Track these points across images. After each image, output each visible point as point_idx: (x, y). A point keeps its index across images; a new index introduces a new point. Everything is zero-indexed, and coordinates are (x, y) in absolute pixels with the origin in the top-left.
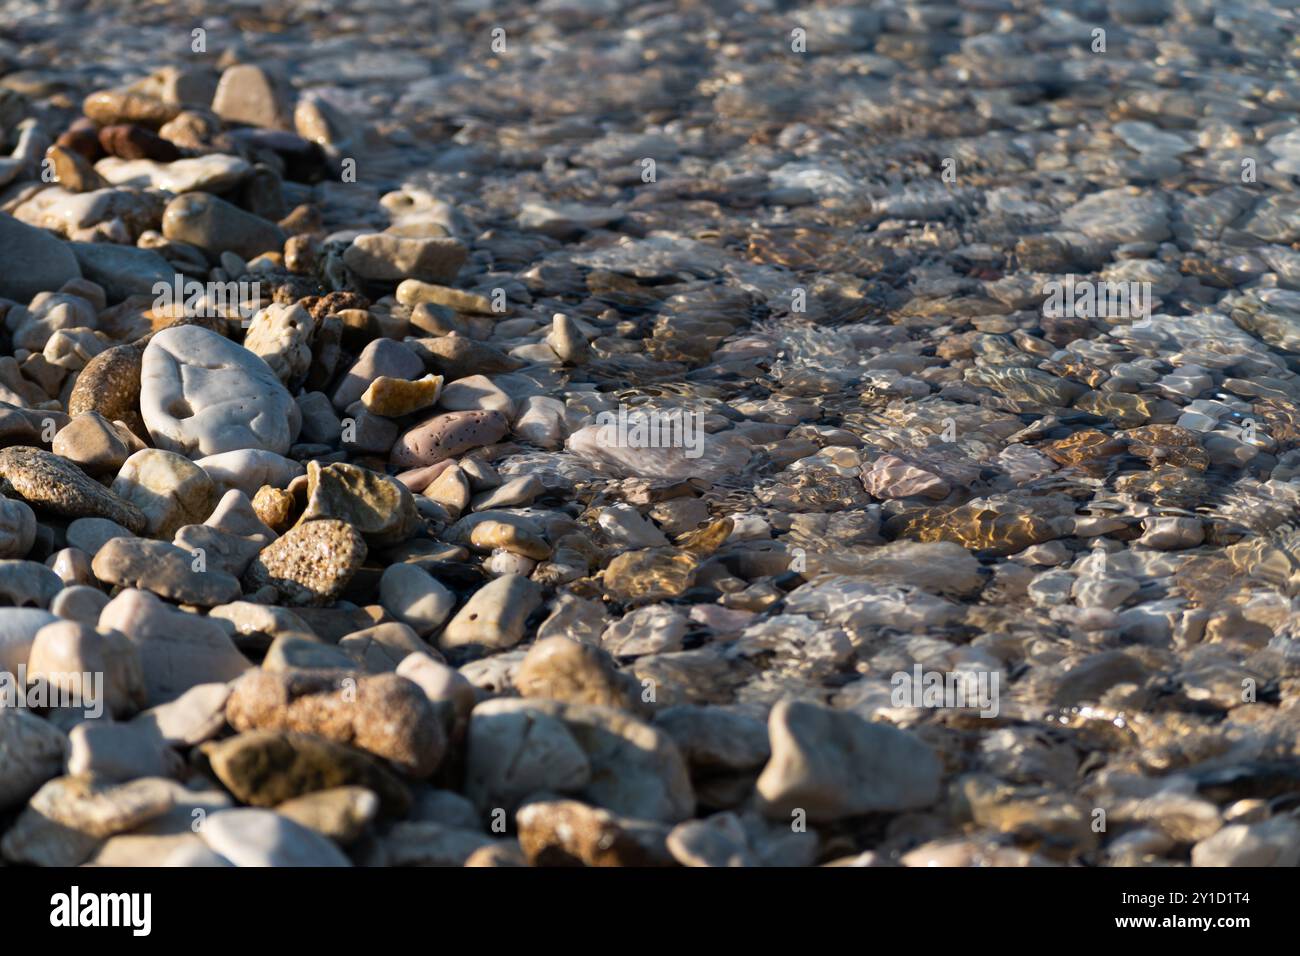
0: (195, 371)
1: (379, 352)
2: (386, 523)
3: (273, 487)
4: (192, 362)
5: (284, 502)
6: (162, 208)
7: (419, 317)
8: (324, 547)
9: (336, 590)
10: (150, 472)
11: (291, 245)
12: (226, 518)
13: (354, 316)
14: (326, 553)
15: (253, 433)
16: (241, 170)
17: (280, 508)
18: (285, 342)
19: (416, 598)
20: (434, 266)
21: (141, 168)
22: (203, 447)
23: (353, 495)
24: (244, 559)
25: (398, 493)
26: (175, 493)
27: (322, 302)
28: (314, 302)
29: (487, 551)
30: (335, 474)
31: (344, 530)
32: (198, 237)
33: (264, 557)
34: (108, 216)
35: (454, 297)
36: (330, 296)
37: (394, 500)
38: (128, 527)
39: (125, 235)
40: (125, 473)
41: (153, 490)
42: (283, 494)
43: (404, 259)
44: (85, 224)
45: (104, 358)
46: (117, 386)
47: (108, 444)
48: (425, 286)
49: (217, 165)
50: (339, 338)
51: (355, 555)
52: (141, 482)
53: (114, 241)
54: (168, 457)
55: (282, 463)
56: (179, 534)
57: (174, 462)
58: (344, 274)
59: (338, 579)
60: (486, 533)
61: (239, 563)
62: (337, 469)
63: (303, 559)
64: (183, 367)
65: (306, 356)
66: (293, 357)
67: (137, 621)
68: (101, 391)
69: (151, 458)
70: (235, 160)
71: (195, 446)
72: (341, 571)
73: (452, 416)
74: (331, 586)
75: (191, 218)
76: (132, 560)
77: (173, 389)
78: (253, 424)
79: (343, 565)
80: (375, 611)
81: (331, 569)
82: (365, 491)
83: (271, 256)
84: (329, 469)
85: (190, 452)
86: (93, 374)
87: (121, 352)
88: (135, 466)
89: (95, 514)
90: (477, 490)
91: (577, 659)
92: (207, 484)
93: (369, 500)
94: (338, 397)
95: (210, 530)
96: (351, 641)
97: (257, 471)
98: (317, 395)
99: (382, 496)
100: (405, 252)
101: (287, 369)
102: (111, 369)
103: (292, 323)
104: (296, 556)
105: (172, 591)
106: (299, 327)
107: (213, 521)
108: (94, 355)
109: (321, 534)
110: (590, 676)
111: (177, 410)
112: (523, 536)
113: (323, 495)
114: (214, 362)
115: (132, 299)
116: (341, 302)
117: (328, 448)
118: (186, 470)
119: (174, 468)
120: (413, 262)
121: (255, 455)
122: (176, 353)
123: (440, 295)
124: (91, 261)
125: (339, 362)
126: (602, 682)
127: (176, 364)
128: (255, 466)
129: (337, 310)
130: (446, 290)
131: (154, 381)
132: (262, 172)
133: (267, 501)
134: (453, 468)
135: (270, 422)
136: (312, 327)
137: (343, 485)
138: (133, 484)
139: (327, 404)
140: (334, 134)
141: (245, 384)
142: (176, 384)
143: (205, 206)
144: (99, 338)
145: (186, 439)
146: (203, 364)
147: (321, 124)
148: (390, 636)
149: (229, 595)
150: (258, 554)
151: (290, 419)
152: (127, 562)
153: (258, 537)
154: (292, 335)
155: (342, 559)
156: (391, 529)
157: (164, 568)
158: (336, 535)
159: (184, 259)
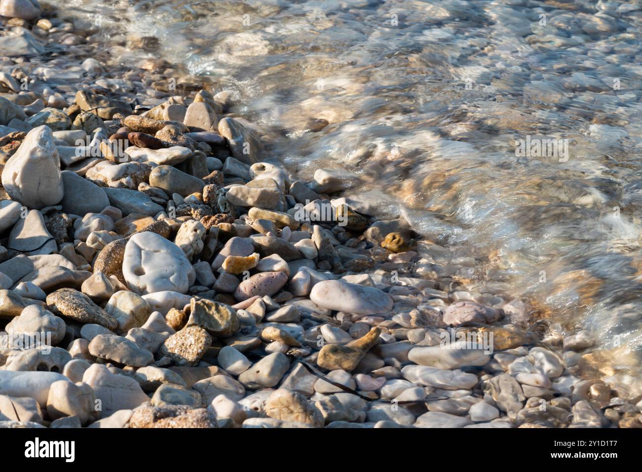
0: (147, 253)
1: (233, 243)
2: (222, 327)
3: (176, 309)
4: (147, 249)
5: (180, 316)
6: (150, 171)
7: (256, 226)
8: (192, 339)
9: (197, 359)
10: (122, 301)
11: (206, 189)
12: (152, 325)
13: (225, 226)
14: (193, 343)
15: (171, 283)
16: (187, 153)
17: (178, 319)
18: (191, 239)
19: (234, 362)
20: (266, 201)
21: (145, 152)
22: (149, 289)
23: (209, 314)
24: (158, 343)
25: (230, 313)
26: (132, 312)
27: (213, 218)
28: (209, 218)
29: (268, 341)
30: (202, 304)
31: (202, 332)
32: (164, 185)
33: (166, 344)
34: (125, 175)
35: (273, 216)
36: (216, 216)
37: (227, 317)
38: (109, 328)
39: (132, 184)
40: (111, 302)
41: (123, 310)
42: (179, 312)
43: (252, 197)
44: (115, 179)
45: (112, 244)
46: (116, 259)
47: (105, 288)
48: (261, 210)
49: (177, 151)
50: (217, 236)
51: (206, 344)
52: (118, 306)
53: (127, 187)
54: (130, 294)
55: (182, 297)
56: (130, 332)
57: (132, 297)
58: (225, 204)
59: (198, 354)
60: (269, 332)
61: (155, 345)
62: (203, 302)
63: (183, 344)
64: (143, 251)
65: (201, 245)
66: (195, 245)
67: (98, 378)
68: (108, 261)
69: (123, 295)
70: (186, 149)
71: (145, 288)
72: (200, 351)
73: (262, 274)
74: (195, 357)
75: (162, 176)
76: (105, 346)
77: (136, 262)
78: (172, 279)
79: (200, 348)
80: (214, 369)
81: (195, 349)
82: (215, 312)
83: (196, 195)
84: (199, 302)
85: (142, 292)
86: (105, 253)
87: (119, 243)
88: (116, 299)
89: (94, 322)
90: (268, 310)
91: (290, 400)
92: (147, 307)
93: (216, 316)
94: (214, 264)
95: (144, 330)
96: (201, 383)
97: (170, 301)
98: (205, 263)
99: (222, 315)
100: (253, 194)
101: (192, 251)
102: (113, 250)
103: (195, 230)
104: (180, 343)
105: (121, 360)
106: (198, 232)
107: (146, 326)
108: (108, 243)
109: (192, 333)
110: (296, 407)
111: (139, 272)
112: (284, 334)
113: (195, 315)
114: (157, 249)
115: (131, 215)
116: (221, 218)
117: (207, 288)
118: (138, 301)
119: (132, 300)
120: (256, 199)
121: (169, 294)
122: (140, 245)
123: (267, 215)
124: (115, 197)
125: (217, 247)
126: (301, 410)
127: (139, 250)
128: (169, 299)
129: (219, 222)
130: (270, 212)
131: (129, 258)
132: (197, 154)
133: (173, 315)
134: (259, 300)
135: (179, 277)
136: (204, 231)
137: (205, 310)
138: (114, 307)
139: (209, 267)
140: (234, 134)
141: (170, 260)
142: (138, 259)
143: (168, 171)
144: (111, 235)
145: (141, 285)
146: (152, 250)
147: (229, 130)
148: (219, 381)
149: (147, 362)
150: (164, 342)
151: (189, 276)
152: (102, 346)
153: (165, 333)
154: (195, 235)
155: (200, 345)
156: (225, 330)
157: (119, 349)
158: (198, 334)
159: (157, 196)
